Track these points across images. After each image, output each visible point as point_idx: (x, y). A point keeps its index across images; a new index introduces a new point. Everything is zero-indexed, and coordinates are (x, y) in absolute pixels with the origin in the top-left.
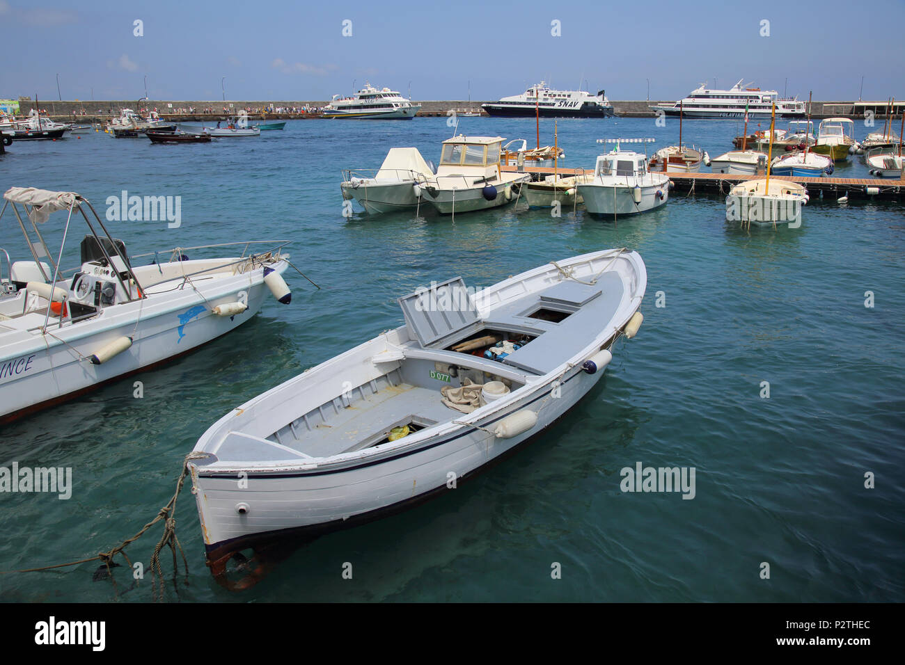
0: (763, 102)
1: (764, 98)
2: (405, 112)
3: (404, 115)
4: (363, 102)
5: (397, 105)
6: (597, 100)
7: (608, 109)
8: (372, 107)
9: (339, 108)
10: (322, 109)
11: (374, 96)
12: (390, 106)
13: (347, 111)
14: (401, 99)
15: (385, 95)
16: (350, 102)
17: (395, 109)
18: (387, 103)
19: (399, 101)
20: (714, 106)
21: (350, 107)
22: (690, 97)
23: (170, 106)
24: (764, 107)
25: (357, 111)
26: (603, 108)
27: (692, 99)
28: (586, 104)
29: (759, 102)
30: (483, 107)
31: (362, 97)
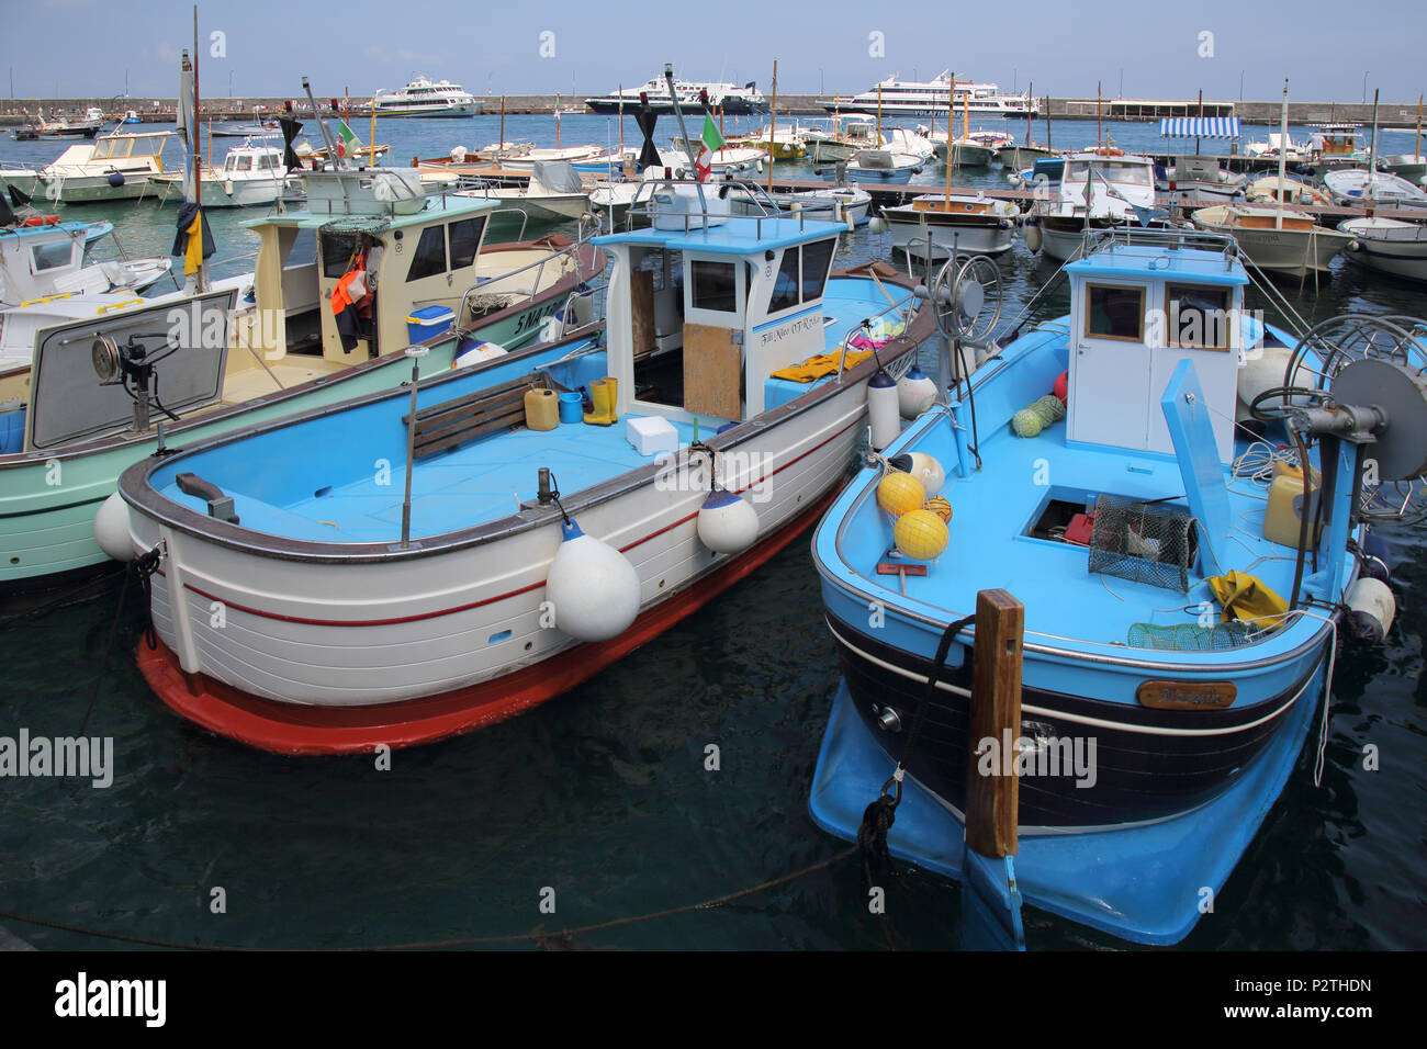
0: (976, 97)
1: (978, 93)
2: (463, 109)
3: (462, 114)
4: (412, 97)
5: (453, 101)
6: (745, 94)
7: (759, 105)
8: (423, 103)
9: (383, 105)
10: (361, 106)
11: (426, 90)
12: (445, 102)
13: (391, 108)
14: (462, 94)
15: (439, 90)
16: (397, 98)
17: (450, 105)
18: (441, 98)
19: (457, 97)
20: (908, 103)
21: (395, 104)
22: (873, 91)
23: (157, 104)
24: (979, 104)
25: (404, 108)
26: (751, 104)
27: (876, 94)
28: (728, 98)
29: (971, 98)
30: (588, 103)
31: (411, 92)
